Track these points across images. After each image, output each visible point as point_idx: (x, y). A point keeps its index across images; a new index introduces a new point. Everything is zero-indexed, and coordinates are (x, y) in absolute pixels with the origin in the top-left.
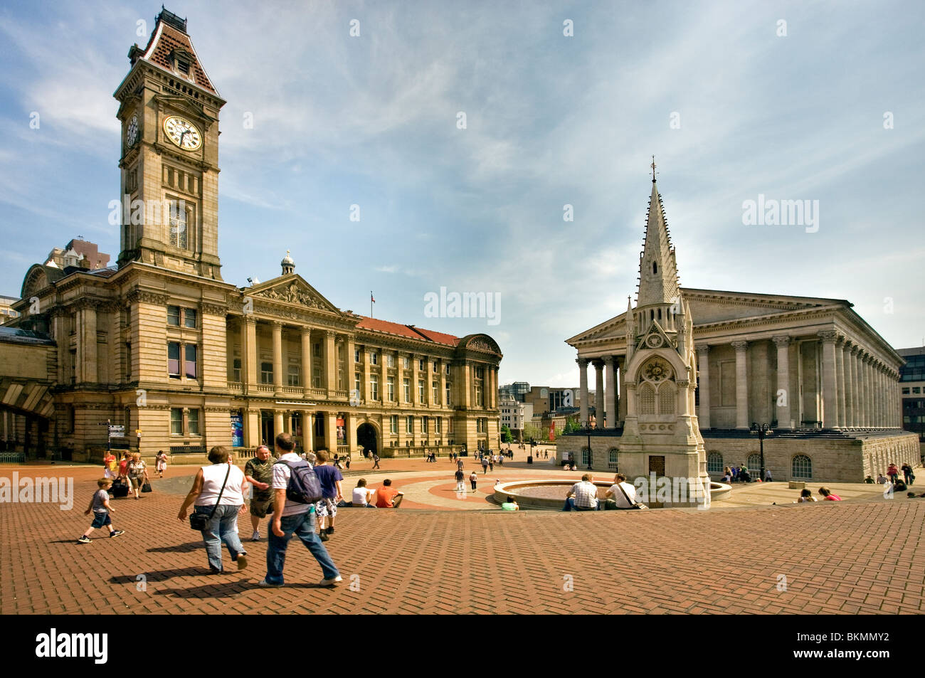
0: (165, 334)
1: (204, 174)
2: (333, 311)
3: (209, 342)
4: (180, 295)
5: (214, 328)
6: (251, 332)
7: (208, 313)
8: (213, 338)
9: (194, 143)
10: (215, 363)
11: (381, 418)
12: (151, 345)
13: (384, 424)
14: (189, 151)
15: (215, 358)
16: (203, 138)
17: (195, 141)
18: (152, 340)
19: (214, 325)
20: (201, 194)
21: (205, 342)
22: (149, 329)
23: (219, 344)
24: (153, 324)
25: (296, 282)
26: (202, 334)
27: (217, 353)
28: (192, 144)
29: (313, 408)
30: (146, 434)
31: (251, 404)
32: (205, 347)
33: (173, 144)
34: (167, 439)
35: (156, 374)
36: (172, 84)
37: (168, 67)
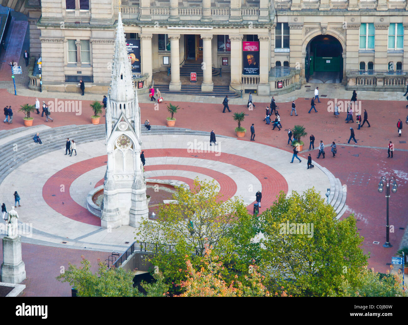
29: (208, 31)
30: (47, 64)
31: (144, 29)
34: (62, 69)
35: (54, 10)
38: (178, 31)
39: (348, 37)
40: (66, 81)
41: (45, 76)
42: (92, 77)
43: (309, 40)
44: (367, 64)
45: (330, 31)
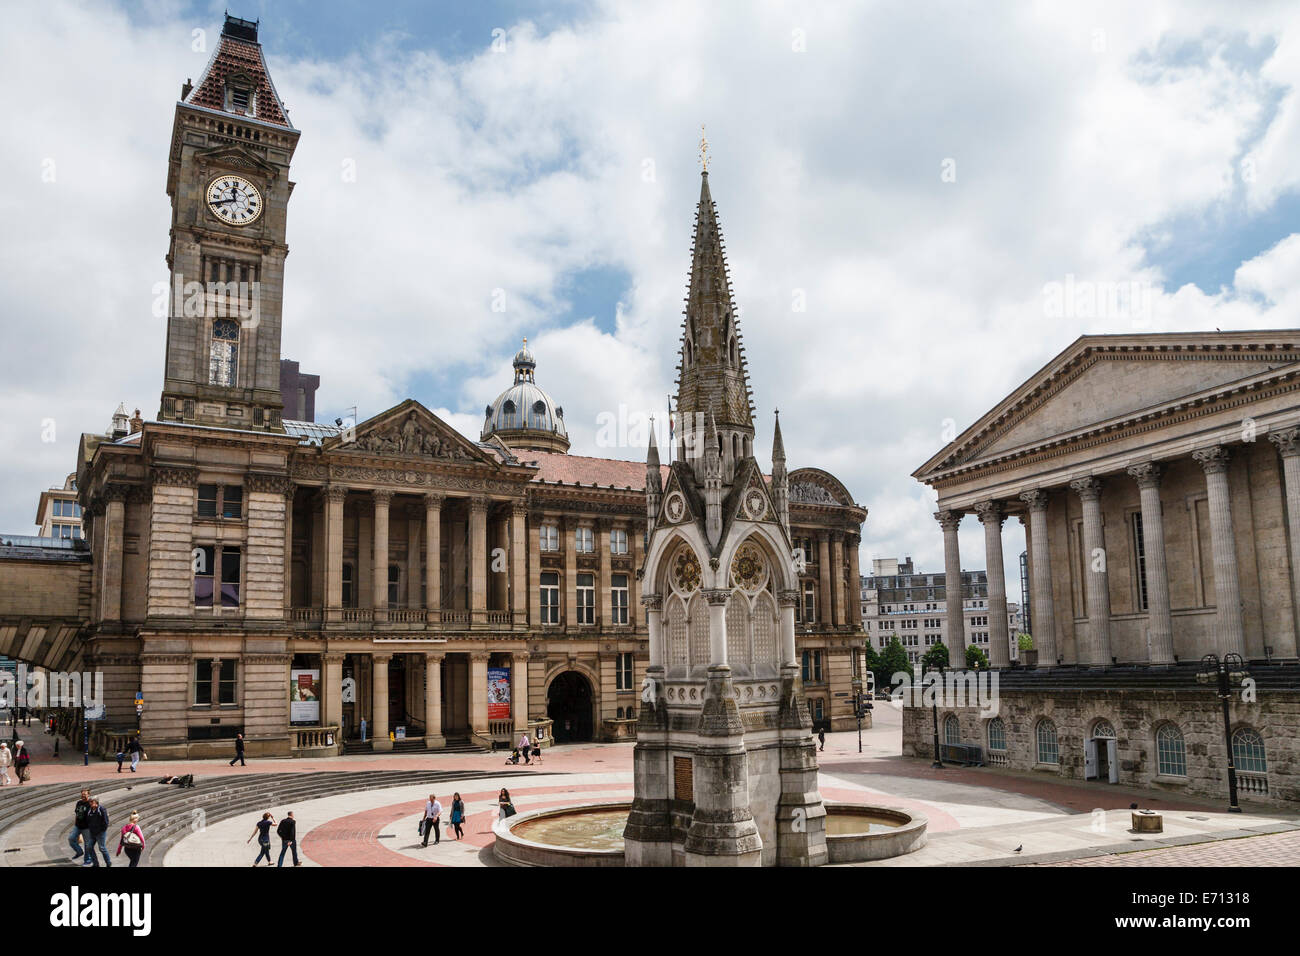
0: (190, 533)
1: (264, 257)
2: (481, 461)
3: (258, 541)
4: (216, 464)
5: (265, 515)
6: (335, 511)
7: (258, 490)
8: (263, 533)
9: (250, 212)
10: (264, 578)
12: (168, 555)
14: (242, 227)
15: (266, 568)
16: (264, 199)
17: (252, 208)
18: (170, 546)
19: (267, 509)
21: (251, 541)
22: (167, 527)
23: (272, 542)
24: (173, 518)
25: (414, 416)
26: (247, 527)
27: (269, 560)
28: (247, 214)
29: (441, 647)
30: (153, 706)
31: (331, 646)
32: (251, 550)
33: (219, 219)
34: (183, 714)
35: (174, 602)
36: (221, 129)
37: (218, 104)
38: (388, 648)
39: (603, 672)
40: (189, 738)
41: (148, 730)
42: (243, 726)
43: (551, 679)
44: (625, 710)
45: (580, 667)
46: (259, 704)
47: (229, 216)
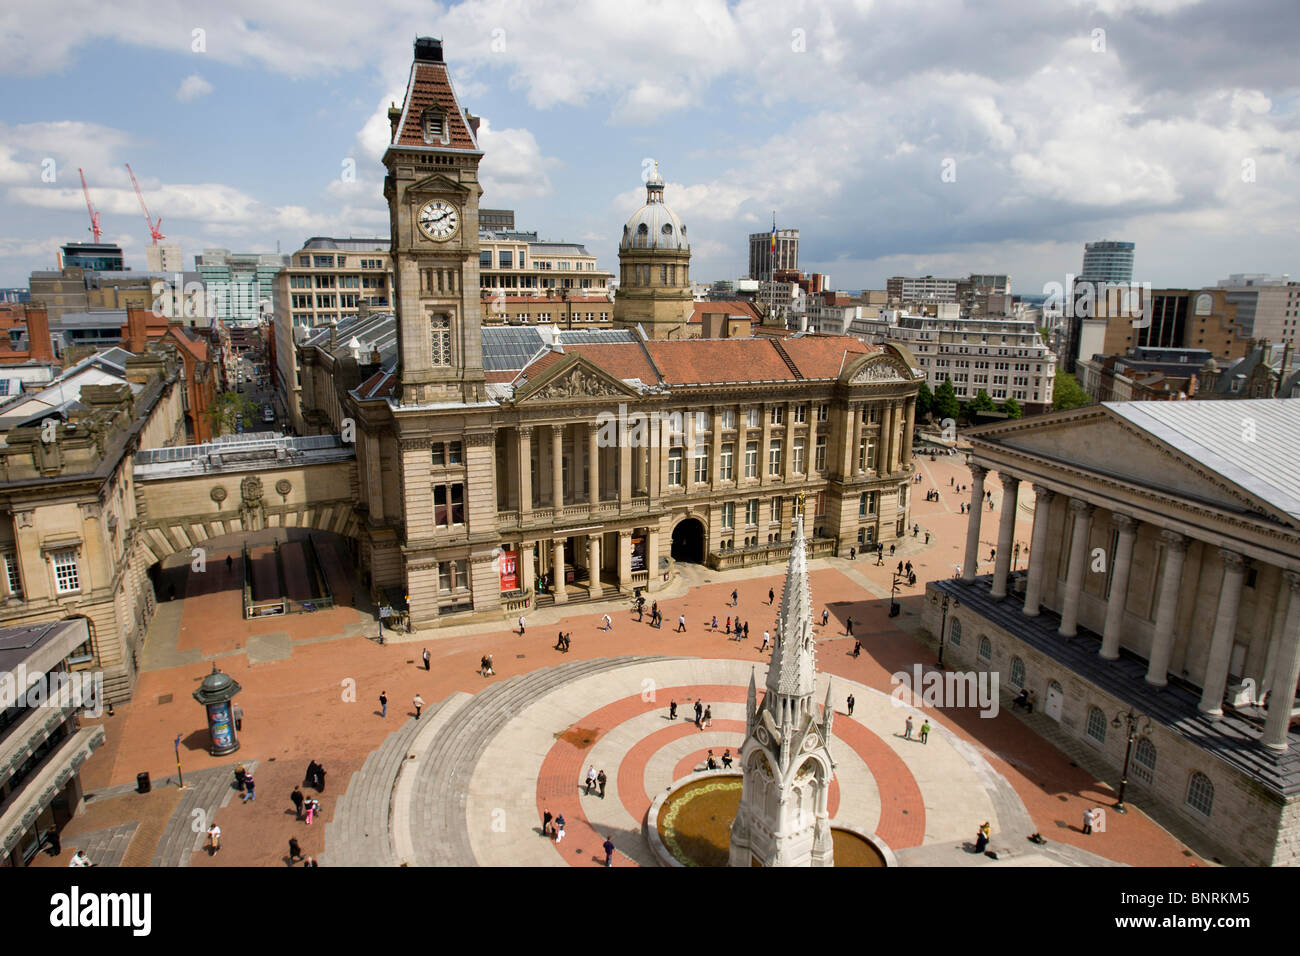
1: (464, 264)
3: (476, 480)
4: (444, 431)
5: (479, 461)
6: (525, 446)
7: (472, 445)
8: (478, 474)
9: (451, 227)
10: (479, 504)
11: (708, 510)
13: (712, 518)
14: (446, 241)
15: (481, 498)
16: (460, 215)
17: (452, 223)
19: (479, 457)
20: (461, 291)
21: (470, 480)
23: (484, 479)
24: (417, 473)
26: (466, 471)
27: (483, 492)
28: (449, 230)
30: (416, 597)
31: (525, 538)
32: (470, 487)
33: (429, 239)
34: (435, 600)
35: (423, 529)
36: (424, 160)
37: (420, 137)
40: (440, 614)
42: (473, 603)
45: (694, 515)
46: (481, 588)
47: (436, 233)
